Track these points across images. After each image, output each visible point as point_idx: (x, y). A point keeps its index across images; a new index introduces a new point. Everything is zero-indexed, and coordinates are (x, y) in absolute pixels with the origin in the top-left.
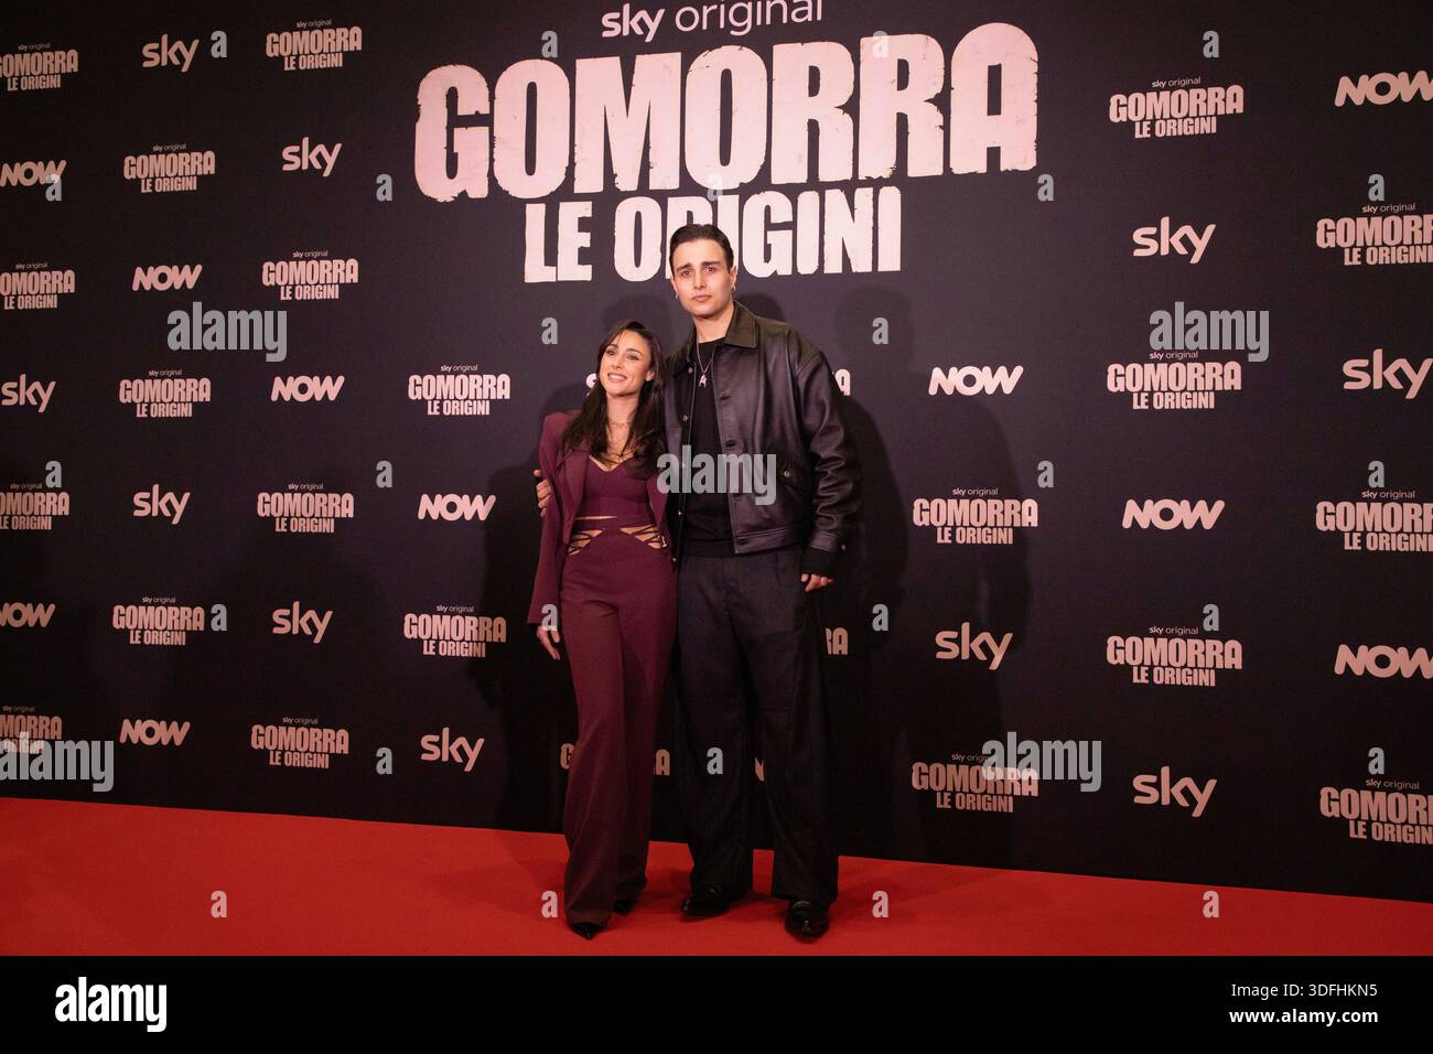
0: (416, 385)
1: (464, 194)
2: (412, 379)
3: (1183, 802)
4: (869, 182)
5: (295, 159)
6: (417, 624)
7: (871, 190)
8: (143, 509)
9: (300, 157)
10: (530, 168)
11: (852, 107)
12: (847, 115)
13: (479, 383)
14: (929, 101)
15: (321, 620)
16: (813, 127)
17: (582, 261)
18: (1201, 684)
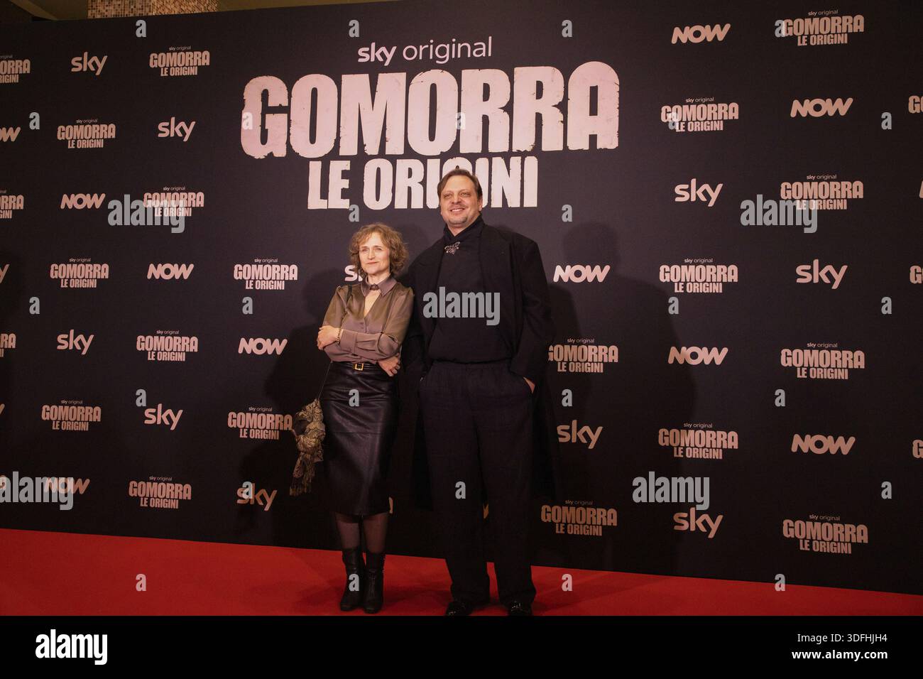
0: (239, 271)
1: (271, 154)
2: (236, 267)
3: (703, 529)
4: (519, 153)
5: (167, 130)
6: (236, 419)
7: (520, 158)
8: (63, 345)
9: (169, 129)
10: (313, 139)
11: (509, 108)
12: (506, 113)
13: (278, 270)
14: (555, 106)
15: (176, 416)
16: (486, 120)
17: (343, 197)
18: (714, 458)
